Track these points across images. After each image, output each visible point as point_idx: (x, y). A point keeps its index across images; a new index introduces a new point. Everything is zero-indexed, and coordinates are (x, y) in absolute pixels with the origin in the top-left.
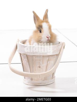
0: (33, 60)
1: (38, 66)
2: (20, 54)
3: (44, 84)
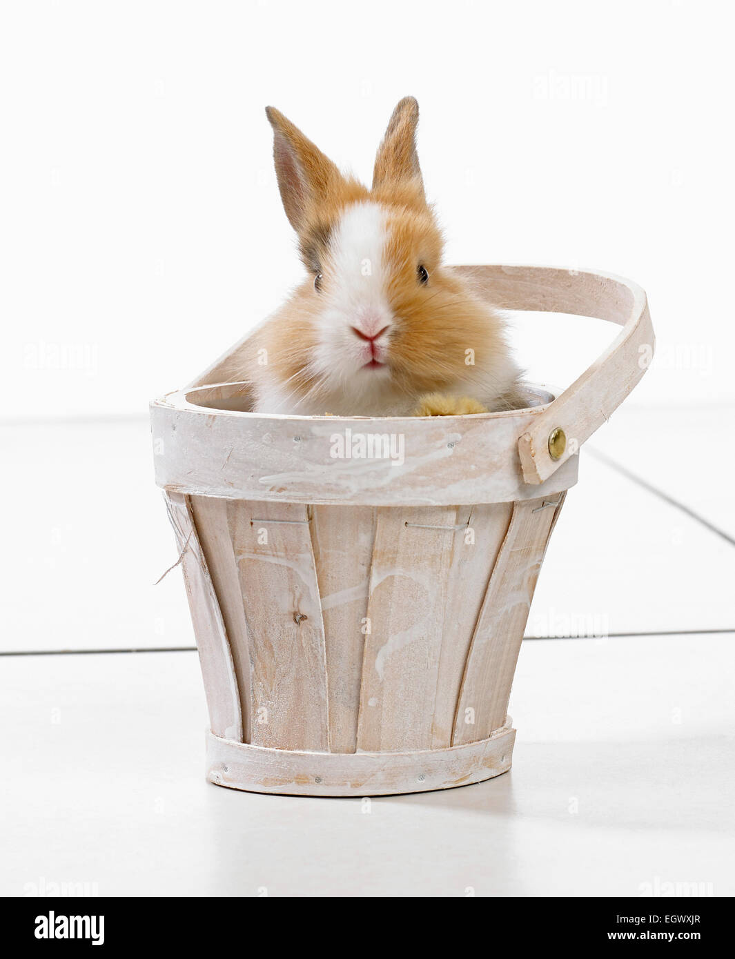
1: (286, 604)
3: (349, 786)
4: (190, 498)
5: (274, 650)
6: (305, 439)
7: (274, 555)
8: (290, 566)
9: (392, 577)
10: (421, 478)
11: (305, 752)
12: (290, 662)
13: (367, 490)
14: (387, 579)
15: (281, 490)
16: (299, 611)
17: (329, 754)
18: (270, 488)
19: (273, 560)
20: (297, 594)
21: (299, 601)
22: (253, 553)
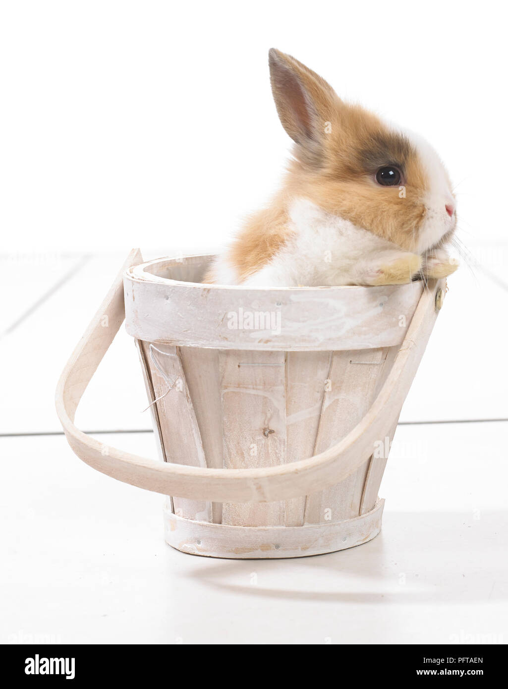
0: (220, 384)
1: (258, 423)
2: (141, 343)
3: (300, 549)
4: (179, 349)
5: (245, 456)
6: (285, 304)
7: (253, 389)
8: (266, 396)
9: (338, 400)
10: (364, 329)
11: (268, 528)
12: (257, 464)
13: (330, 339)
14: (334, 401)
15: (267, 341)
16: (268, 428)
17: (284, 527)
18: (258, 341)
19: (252, 392)
20: (269, 415)
21: (269, 420)
22: (237, 387)
